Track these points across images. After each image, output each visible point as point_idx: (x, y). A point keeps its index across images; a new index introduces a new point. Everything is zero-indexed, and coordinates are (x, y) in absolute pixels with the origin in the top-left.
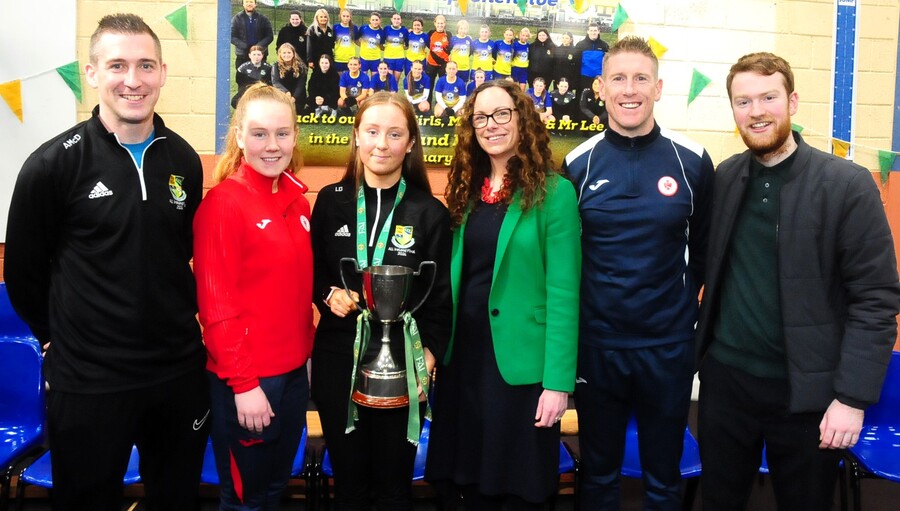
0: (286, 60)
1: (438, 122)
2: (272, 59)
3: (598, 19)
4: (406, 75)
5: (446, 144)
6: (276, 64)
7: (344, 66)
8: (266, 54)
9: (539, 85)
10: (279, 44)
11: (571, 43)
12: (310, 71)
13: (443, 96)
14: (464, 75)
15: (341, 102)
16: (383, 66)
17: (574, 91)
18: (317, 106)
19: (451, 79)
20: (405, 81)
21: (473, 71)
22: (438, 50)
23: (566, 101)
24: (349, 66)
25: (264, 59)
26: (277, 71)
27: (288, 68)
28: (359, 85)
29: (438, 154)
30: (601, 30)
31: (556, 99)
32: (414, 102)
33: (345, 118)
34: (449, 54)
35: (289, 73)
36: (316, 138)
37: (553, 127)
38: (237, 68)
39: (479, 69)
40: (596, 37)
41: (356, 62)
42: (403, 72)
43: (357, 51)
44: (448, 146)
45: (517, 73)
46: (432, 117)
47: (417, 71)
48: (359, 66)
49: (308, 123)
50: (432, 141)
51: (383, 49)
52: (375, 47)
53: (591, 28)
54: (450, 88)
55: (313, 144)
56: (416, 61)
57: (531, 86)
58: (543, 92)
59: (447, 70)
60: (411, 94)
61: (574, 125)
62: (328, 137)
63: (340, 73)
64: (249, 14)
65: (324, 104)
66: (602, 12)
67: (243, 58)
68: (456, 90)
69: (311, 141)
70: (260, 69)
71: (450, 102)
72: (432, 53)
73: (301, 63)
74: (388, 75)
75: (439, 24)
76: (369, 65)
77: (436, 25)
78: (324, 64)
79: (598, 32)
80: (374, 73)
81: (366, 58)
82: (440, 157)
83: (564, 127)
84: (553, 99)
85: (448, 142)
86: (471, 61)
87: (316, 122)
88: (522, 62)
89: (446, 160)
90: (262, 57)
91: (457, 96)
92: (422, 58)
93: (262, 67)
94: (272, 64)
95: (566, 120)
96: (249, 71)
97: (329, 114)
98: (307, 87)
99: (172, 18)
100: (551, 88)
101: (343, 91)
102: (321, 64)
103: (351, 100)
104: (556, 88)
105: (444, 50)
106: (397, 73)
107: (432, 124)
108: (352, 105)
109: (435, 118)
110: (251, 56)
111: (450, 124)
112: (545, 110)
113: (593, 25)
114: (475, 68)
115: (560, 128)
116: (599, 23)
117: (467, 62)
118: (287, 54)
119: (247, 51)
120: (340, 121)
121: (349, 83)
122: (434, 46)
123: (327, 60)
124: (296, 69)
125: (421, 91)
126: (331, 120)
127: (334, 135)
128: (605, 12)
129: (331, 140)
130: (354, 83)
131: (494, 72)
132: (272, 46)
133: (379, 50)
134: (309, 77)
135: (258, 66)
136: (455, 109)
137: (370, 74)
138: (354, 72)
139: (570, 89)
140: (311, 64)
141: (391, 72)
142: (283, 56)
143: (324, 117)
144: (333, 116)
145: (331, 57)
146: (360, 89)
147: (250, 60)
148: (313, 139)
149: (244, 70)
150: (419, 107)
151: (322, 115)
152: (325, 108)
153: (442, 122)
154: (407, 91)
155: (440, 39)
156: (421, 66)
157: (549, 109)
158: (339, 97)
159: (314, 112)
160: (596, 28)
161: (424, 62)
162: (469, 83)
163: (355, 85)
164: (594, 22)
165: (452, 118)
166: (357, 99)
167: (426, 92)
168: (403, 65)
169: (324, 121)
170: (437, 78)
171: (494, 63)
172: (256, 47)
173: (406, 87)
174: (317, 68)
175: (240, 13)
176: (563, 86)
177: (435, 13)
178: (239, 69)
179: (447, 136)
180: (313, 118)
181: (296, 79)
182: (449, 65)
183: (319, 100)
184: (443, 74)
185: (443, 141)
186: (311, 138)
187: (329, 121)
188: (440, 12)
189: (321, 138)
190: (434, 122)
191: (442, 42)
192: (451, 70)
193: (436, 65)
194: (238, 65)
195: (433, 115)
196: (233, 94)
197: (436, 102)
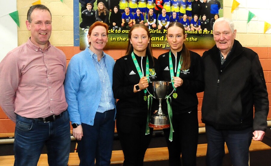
0: (101, 8)
1: (160, 32)
2: (95, 8)
4: (147, 14)
5: (163, 40)
6: (97, 10)
7: (123, 11)
8: (93, 6)
9: (196, 17)
10: (98, 3)
11: (207, 2)
12: (110, 13)
13: (161, 22)
14: (169, 14)
15: (122, 24)
16: (138, 10)
17: (208, 19)
18: (113, 26)
19: (164, 15)
20: (147, 16)
21: (172, 12)
22: (158, 4)
23: (206, 23)
24: (125, 11)
25: (92, 8)
26: (98, 13)
27: (102, 12)
28: (129, 18)
29: (160, 44)
31: (202, 23)
32: (150, 24)
33: (124, 31)
34: (163, 6)
35: (102, 14)
36: (113, 39)
37: (201, 33)
39: (174, 11)
41: (128, 9)
42: (146, 13)
43: (128, 5)
44: (164, 41)
45: (188, 13)
46: (157, 30)
47: (151, 12)
48: (129, 11)
49: (110, 33)
50: (157, 39)
51: (138, 4)
52: (135, 3)
54: (164, 18)
55: (112, 41)
56: (151, 9)
57: (193, 18)
58: (197, 20)
59: (162, 12)
60: (149, 21)
61: (208, 32)
62: (118, 38)
63: (122, 14)
65: (116, 25)
67: (84, 8)
68: (166, 19)
69: (111, 40)
70: (91, 12)
71: (164, 24)
72: (157, 6)
73: (107, 10)
74: (140, 14)
76: (133, 10)
78: (116, 10)
80: (135, 13)
81: (131, 7)
82: (161, 45)
83: (205, 33)
84: (201, 22)
85: (163, 39)
86: (171, 8)
87: (113, 32)
88: (190, 9)
89: (163, 46)
90: (91, 7)
91: (166, 21)
92: (153, 7)
93: (92, 11)
94: (95, 10)
95: (206, 30)
96: (87, 13)
97: (118, 29)
98: (109, 19)
100: (200, 18)
101: (123, 20)
102: (114, 10)
103: (126, 24)
104: (202, 18)
105: (161, 4)
106: (144, 13)
107: (157, 32)
108: (127, 26)
109: (158, 30)
110: (87, 7)
111: (164, 32)
112: (198, 27)
114: (172, 11)
115: (204, 33)
117: (170, 9)
118: (101, 6)
119: (86, 5)
120: (122, 32)
121: (126, 17)
122: (157, 3)
123: (117, 9)
124: (105, 12)
125: (153, 20)
126: (119, 31)
127: (120, 37)
129: (119, 39)
130: (127, 17)
131: (179, 12)
132: (95, 3)
133: (136, 4)
134: (110, 15)
135: (90, 11)
136: (166, 27)
137: (133, 13)
138: (127, 13)
139: (207, 19)
140: (111, 10)
141: (141, 13)
142: (99, 7)
143: (116, 30)
144: (120, 30)
145: (118, 7)
146: (130, 20)
147: (87, 9)
148: (112, 39)
149: (84, 13)
150: (152, 26)
151: (115, 30)
152: (116, 27)
153: (161, 32)
154: (147, 20)
156: (152, 10)
157: (200, 26)
158: (122, 22)
159: (112, 29)
161: (153, 9)
162: (170, 17)
163: (128, 18)
165: (165, 30)
166: (129, 23)
167: (155, 20)
168: (146, 10)
169: (116, 32)
170: (159, 15)
171: (179, 9)
172: (89, 4)
173: (147, 19)
174: (113, 11)
176: (204, 17)
178: (82, 12)
179: (163, 37)
180: (112, 31)
181: (105, 16)
182: (163, 10)
183: (114, 24)
184: (161, 13)
185: (161, 39)
186: (111, 38)
187: (118, 32)
189: (115, 38)
190: (158, 32)
191: (160, 1)
192: (164, 12)
193: (158, 10)
194: (82, 11)
195: (158, 29)
196: (80, 22)
197: (159, 24)
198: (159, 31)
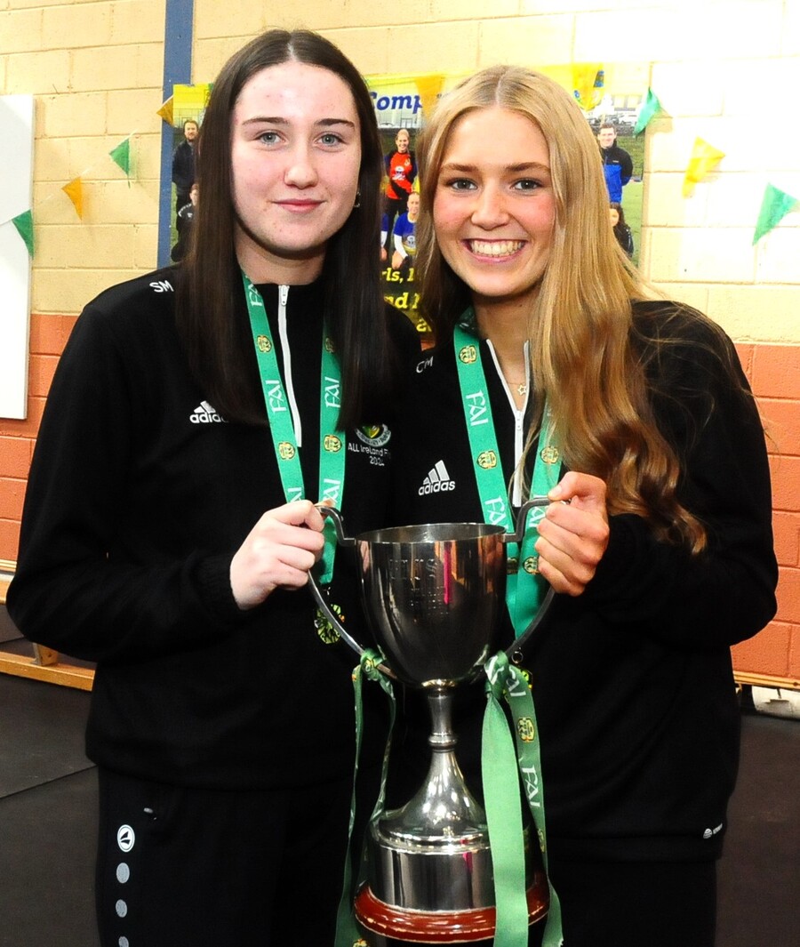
1: (396, 277)
3: (615, 117)
13: (404, 240)
19: (412, 216)
22: (398, 178)
30: (619, 133)
34: (412, 182)
38: (177, 212)
40: (610, 144)
46: (389, 269)
53: (603, 131)
54: (412, 229)
64: (190, 144)
66: (622, 106)
67: (183, 200)
71: (411, 249)
72: (392, 182)
75: (402, 141)
77: (398, 143)
79: (614, 137)
85: (408, 302)
96: (190, 215)
99: (115, 154)
105: (406, 176)
107: (388, 279)
110: (192, 196)
111: (410, 279)
113: (606, 126)
116: (616, 123)
119: (188, 190)
122: (395, 172)
128: (626, 104)
147: (190, 201)
149: (184, 213)
155: (401, 163)
160: (611, 130)
164: (610, 121)
170: (397, 216)
175: (181, 144)
177: (397, 127)
178: (179, 213)
179: (406, 295)
182: (411, 198)
184: (404, 210)
188: (403, 126)
190: (391, 276)
191: (404, 166)
192: (414, 205)
193: (396, 198)
194: (178, 208)
195: (390, 266)
196: (174, 244)
197: (395, 249)
198: (394, 274)
